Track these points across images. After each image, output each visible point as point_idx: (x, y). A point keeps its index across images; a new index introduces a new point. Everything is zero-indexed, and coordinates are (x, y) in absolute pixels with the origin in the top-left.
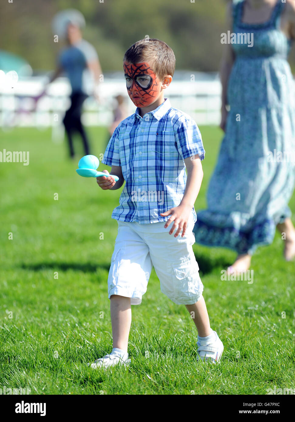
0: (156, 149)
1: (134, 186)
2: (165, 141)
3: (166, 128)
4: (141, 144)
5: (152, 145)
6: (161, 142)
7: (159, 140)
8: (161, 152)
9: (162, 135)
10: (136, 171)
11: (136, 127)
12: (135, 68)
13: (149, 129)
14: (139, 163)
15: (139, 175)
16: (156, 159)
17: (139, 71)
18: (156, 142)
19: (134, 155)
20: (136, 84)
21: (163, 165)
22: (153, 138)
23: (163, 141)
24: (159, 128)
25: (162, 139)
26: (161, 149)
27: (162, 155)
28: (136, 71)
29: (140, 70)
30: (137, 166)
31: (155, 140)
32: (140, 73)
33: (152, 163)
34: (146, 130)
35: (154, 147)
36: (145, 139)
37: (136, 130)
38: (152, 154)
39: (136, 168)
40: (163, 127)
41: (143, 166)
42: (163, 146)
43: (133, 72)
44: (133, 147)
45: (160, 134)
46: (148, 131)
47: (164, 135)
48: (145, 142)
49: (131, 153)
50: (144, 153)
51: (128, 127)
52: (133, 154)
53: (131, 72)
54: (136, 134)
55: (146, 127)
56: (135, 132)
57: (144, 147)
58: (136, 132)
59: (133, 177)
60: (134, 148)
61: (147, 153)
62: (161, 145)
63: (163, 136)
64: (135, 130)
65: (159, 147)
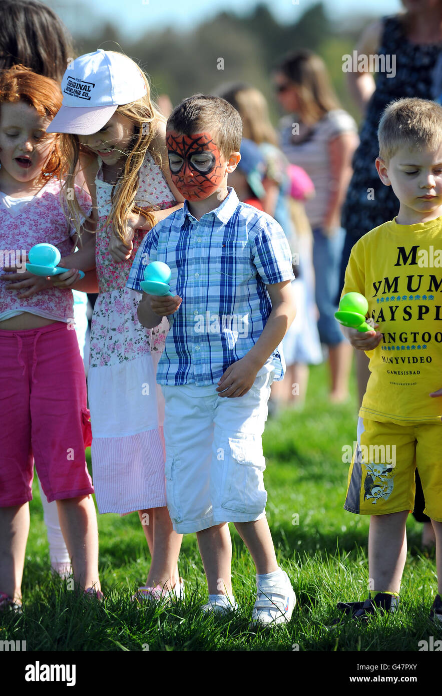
0: (222, 269)
1: (187, 327)
2: (237, 256)
3: (237, 237)
4: (198, 260)
5: (216, 262)
6: (231, 258)
7: (227, 254)
8: (231, 274)
9: (231, 247)
10: (190, 303)
11: (187, 235)
12: (189, 142)
13: (209, 238)
14: (195, 291)
15: (195, 309)
16: (222, 285)
17: (195, 146)
18: (223, 258)
19: (186, 278)
20: (190, 167)
21: (233, 295)
22: (217, 252)
23: (234, 256)
24: (225, 236)
25: (231, 253)
26: (231, 270)
27: (232, 278)
28: (191, 147)
29: (198, 144)
30: (192, 296)
31: (221, 256)
32: (198, 149)
33: (215, 291)
34: (206, 240)
35: (219, 266)
36: (204, 253)
37: (188, 240)
38: (216, 277)
39: (190, 298)
40: (233, 236)
41: (201, 295)
42: (234, 265)
43: (187, 147)
44: (184, 265)
45: (228, 245)
46: (209, 240)
47: (236, 247)
48: (203, 258)
49: (181, 275)
50: (202, 276)
51: (173, 233)
52: (183, 276)
53: (182, 148)
54: (188, 245)
55: (205, 234)
56: (185, 241)
57: (203, 266)
58: (188, 242)
59: (184, 312)
60: (186, 266)
61: (207, 276)
62: (231, 263)
63: (234, 249)
64: (186, 238)
65: (227, 266)
